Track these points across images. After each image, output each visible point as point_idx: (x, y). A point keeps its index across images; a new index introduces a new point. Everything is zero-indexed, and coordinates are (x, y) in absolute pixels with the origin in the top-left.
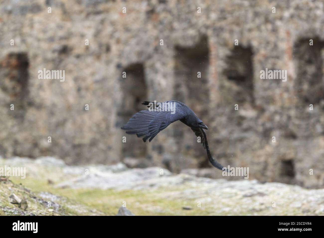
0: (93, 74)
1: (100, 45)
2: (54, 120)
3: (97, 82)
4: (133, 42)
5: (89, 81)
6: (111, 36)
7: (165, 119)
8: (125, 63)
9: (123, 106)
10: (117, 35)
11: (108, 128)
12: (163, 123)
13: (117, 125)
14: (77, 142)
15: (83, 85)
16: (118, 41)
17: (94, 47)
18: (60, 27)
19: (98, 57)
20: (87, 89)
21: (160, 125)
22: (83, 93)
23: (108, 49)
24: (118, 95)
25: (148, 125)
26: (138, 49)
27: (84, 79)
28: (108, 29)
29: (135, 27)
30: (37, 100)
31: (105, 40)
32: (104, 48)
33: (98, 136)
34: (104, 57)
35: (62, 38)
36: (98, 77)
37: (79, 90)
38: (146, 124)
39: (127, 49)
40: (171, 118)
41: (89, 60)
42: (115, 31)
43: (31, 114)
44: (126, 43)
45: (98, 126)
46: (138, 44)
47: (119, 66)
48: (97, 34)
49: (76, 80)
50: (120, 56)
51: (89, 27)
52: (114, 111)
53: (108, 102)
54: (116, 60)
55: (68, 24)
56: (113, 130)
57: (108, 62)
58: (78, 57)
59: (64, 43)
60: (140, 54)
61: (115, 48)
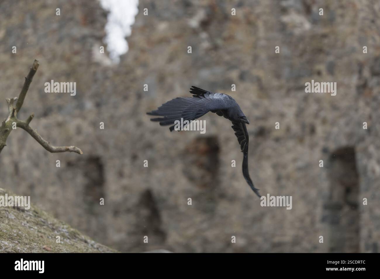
0: (295, 160)
1: (303, 126)
2: (250, 214)
3: (299, 169)
4: (342, 122)
5: (291, 168)
6: (316, 115)
7: (204, 106)
8: (332, 146)
9: (331, 197)
10: (323, 114)
11: (313, 223)
12: (201, 110)
13: (324, 219)
14: (276, 240)
15: (284, 173)
16: (324, 121)
17: (295, 128)
18: (256, 105)
19: (301, 140)
20: (288, 177)
21: (196, 112)
22: (284, 182)
23: (313, 131)
24: (325, 185)
25: (182, 112)
26: (347, 130)
27: (284, 167)
28: (313, 107)
29: (344, 104)
30: (230, 192)
31: (309, 120)
32: (308, 130)
33: (301, 233)
34: (308, 140)
35: (258, 119)
36: (300, 164)
37: (279, 178)
38: (181, 110)
39: (335, 130)
40: (210, 106)
41: (291, 144)
42: (320, 109)
43: (223, 207)
44: (334, 123)
45: (302, 221)
46: (347, 124)
47: (325, 150)
48: (299, 113)
49: (275, 167)
50: (327, 138)
51: (290, 105)
52: (320, 203)
53: (313, 193)
54: (322, 144)
55: (266, 102)
56: (319, 225)
57: (312, 146)
58: (277, 140)
59: (261, 123)
60: (350, 135)
61: (320, 130)
